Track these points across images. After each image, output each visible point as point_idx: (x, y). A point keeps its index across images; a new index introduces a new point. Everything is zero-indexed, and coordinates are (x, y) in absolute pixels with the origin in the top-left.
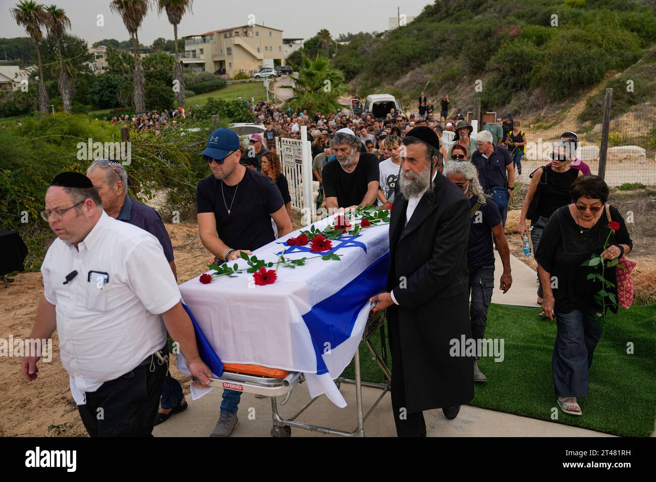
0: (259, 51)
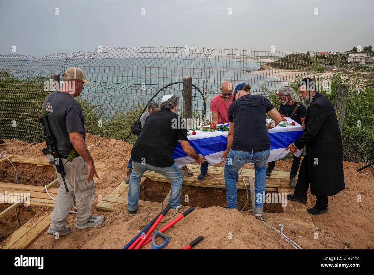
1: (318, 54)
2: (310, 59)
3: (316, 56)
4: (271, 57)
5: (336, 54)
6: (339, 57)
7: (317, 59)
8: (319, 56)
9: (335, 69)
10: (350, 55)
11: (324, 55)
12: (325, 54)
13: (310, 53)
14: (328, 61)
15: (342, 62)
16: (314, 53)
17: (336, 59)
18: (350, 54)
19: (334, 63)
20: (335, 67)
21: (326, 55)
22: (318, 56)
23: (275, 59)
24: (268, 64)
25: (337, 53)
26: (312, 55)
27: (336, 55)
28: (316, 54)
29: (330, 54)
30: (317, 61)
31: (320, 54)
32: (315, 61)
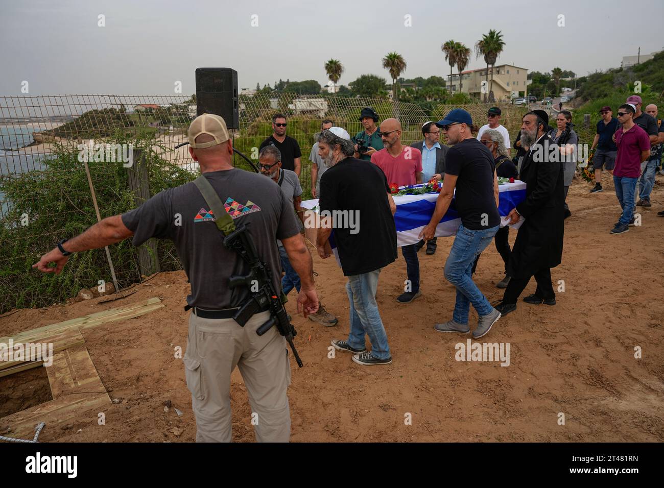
0: (508, 85)
1: (139, 108)
2: (128, 116)
3: (137, 110)
4: (53, 119)
5: (168, 106)
6: (175, 110)
7: (140, 116)
8: (142, 110)
9: (172, 130)
10: (190, 107)
11: (151, 109)
12: (153, 107)
13: (126, 106)
14: (158, 118)
15: (181, 118)
16: (134, 106)
17: (171, 115)
18: (189, 105)
19: (169, 122)
20: (171, 128)
21: (154, 109)
22: (140, 111)
23: (61, 121)
24: (47, 133)
25: (171, 104)
26: (130, 109)
27: (169, 109)
28: (136, 108)
29: (160, 107)
30: (140, 119)
31: (144, 108)
32: (137, 119)
